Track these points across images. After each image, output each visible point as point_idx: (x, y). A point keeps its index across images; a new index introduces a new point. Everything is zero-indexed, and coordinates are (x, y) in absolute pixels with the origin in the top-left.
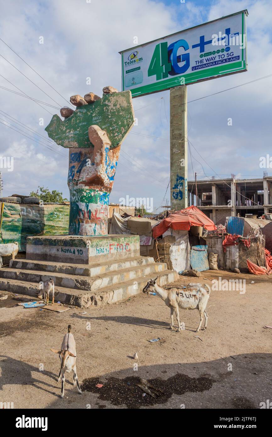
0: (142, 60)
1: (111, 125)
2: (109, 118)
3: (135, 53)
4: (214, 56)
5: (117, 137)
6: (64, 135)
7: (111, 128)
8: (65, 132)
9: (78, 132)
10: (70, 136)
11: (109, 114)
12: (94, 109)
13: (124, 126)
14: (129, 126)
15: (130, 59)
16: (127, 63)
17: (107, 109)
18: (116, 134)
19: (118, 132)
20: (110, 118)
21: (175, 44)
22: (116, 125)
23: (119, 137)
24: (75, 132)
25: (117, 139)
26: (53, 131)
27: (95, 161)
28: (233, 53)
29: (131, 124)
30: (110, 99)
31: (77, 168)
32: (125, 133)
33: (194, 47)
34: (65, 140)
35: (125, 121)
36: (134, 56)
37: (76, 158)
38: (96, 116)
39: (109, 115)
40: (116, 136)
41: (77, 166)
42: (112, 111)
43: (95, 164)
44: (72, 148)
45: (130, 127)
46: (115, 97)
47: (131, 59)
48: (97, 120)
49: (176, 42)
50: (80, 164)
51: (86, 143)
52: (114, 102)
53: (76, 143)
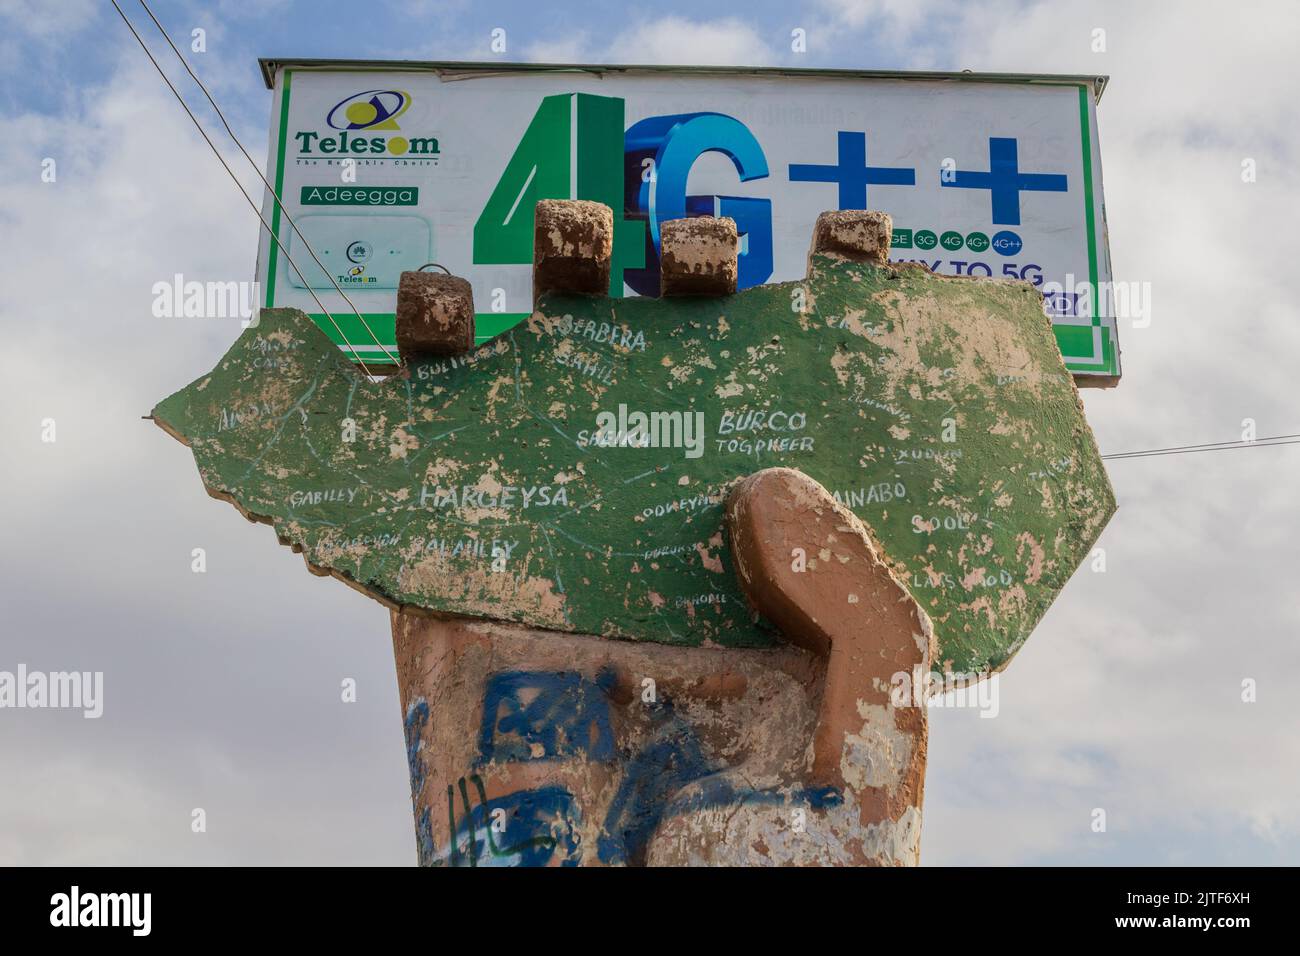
0: (435, 150)
1: (920, 496)
2: (897, 444)
3: (390, 103)
4: (930, 256)
5: (981, 603)
6: (403, 494)
7: (921, 525)
8: (411, 472)
9: (561, 497)
10: (474, 518)
11: (894, 412)
12: (725, 345)
13: (1042, 533)
14: (1085, 535)
15: (341, 119)
16: (314, 144)
17: (856, 366)
18: (976, 578)
19: (993, 569)
20: (908, 444)
21: (677, 127)
22: (971, 507)
23: (1004, 605)
24: (527, 496)
25: (992, 616)
26: (261, 435)
27: (850, 775)
28: (1039, 269)
29: (1096, 522)
30: (886, 302)
31: (602, 815)
32: (1055, 581)
33: (799, 173)
34: (416, 546)
35: (1046, 491)
36: (373, 113)
37: (572, 721)
38: (746, 401)
39: (890, 419)
40: (979, 591)
41: (588, 793)
42: (915, 392)
43: (847, 794)
44: (496, 621)
45: (1088, 546)
46: (927, 303)
47: (353, 126)
48: (767, 434)
49: (684, 119)
50: (617, 778)
51: (657, 600)
52: (920, 331)
53: (541, 585)
